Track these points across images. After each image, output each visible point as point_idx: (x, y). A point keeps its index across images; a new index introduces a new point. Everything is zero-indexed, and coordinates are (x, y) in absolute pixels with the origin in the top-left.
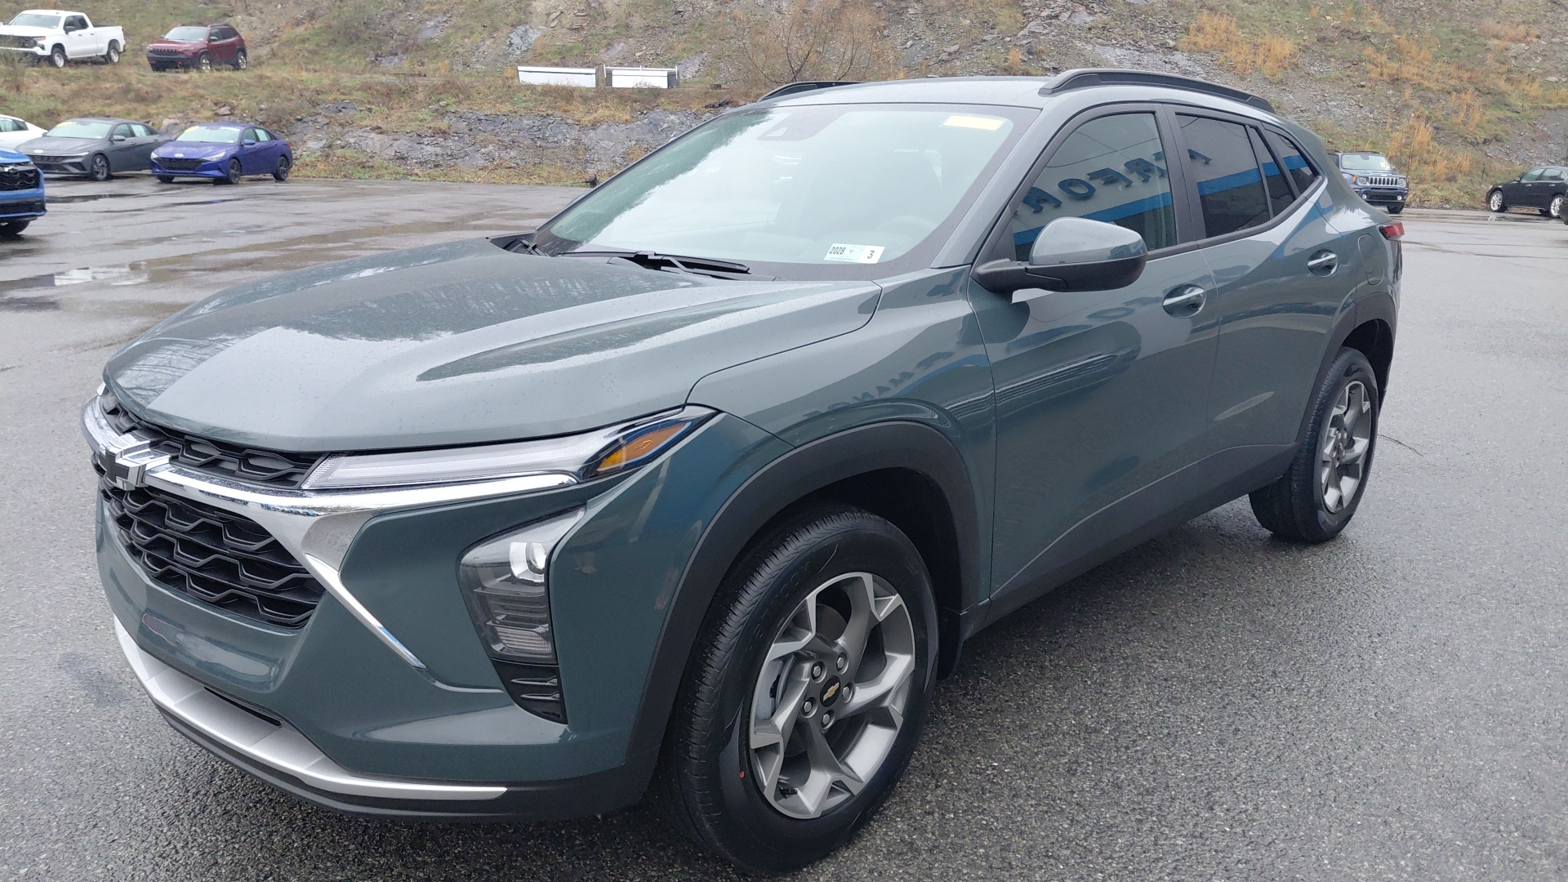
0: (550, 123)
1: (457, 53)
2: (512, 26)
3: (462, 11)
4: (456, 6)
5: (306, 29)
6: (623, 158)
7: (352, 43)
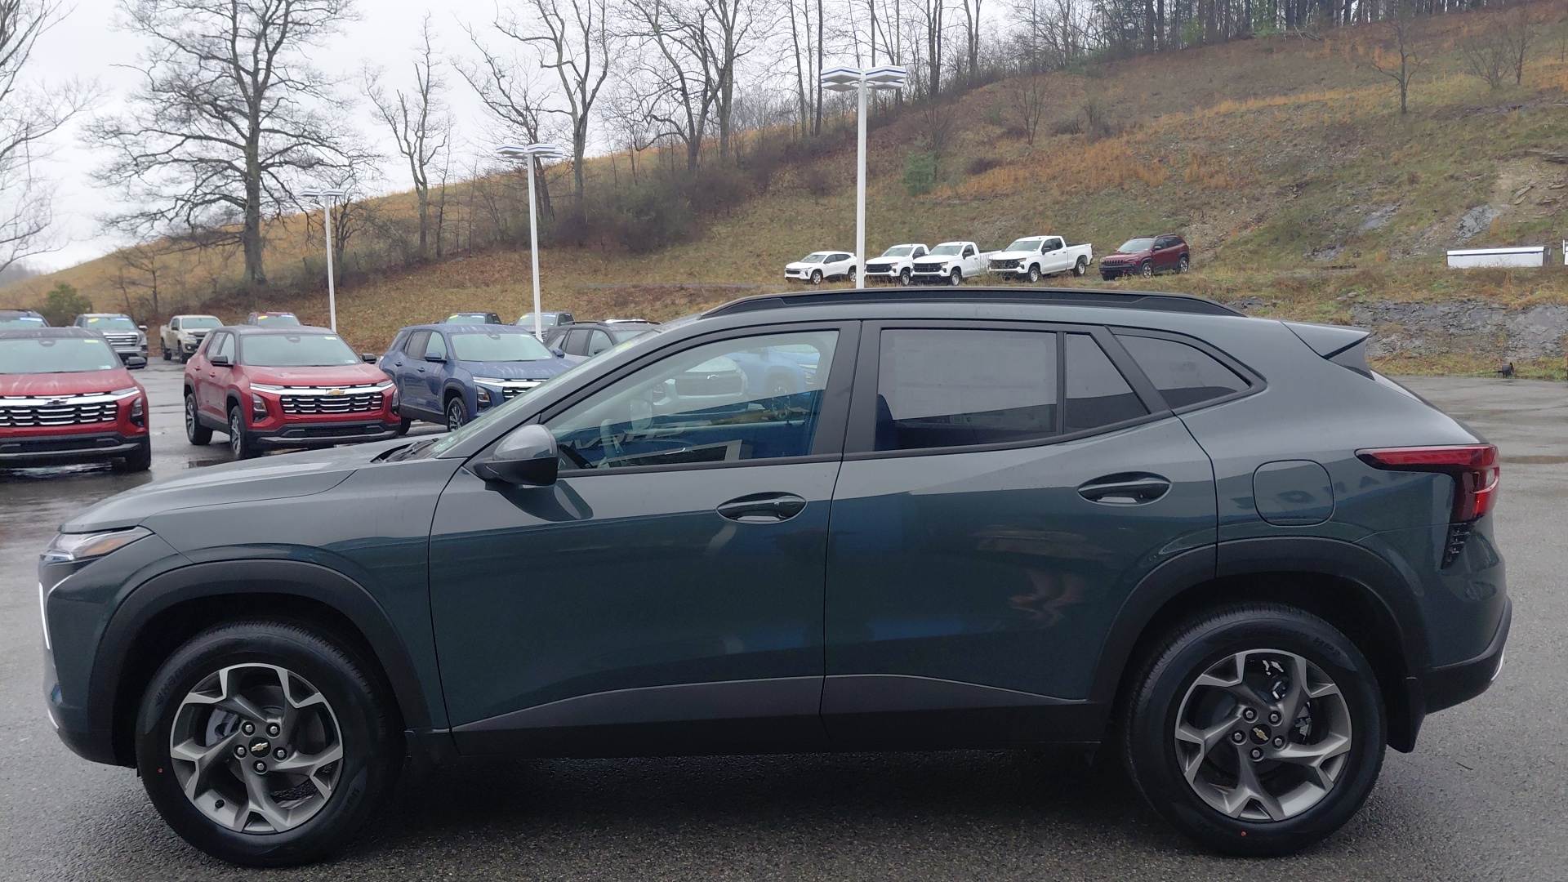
0: (1469, 309)
1: (1400, 241)
2: (1467, 208)
3: (1413, 198)
4: (1408, 194)
5: (1252, 231)
6: (1556, 343)
7: (1293, 240)
